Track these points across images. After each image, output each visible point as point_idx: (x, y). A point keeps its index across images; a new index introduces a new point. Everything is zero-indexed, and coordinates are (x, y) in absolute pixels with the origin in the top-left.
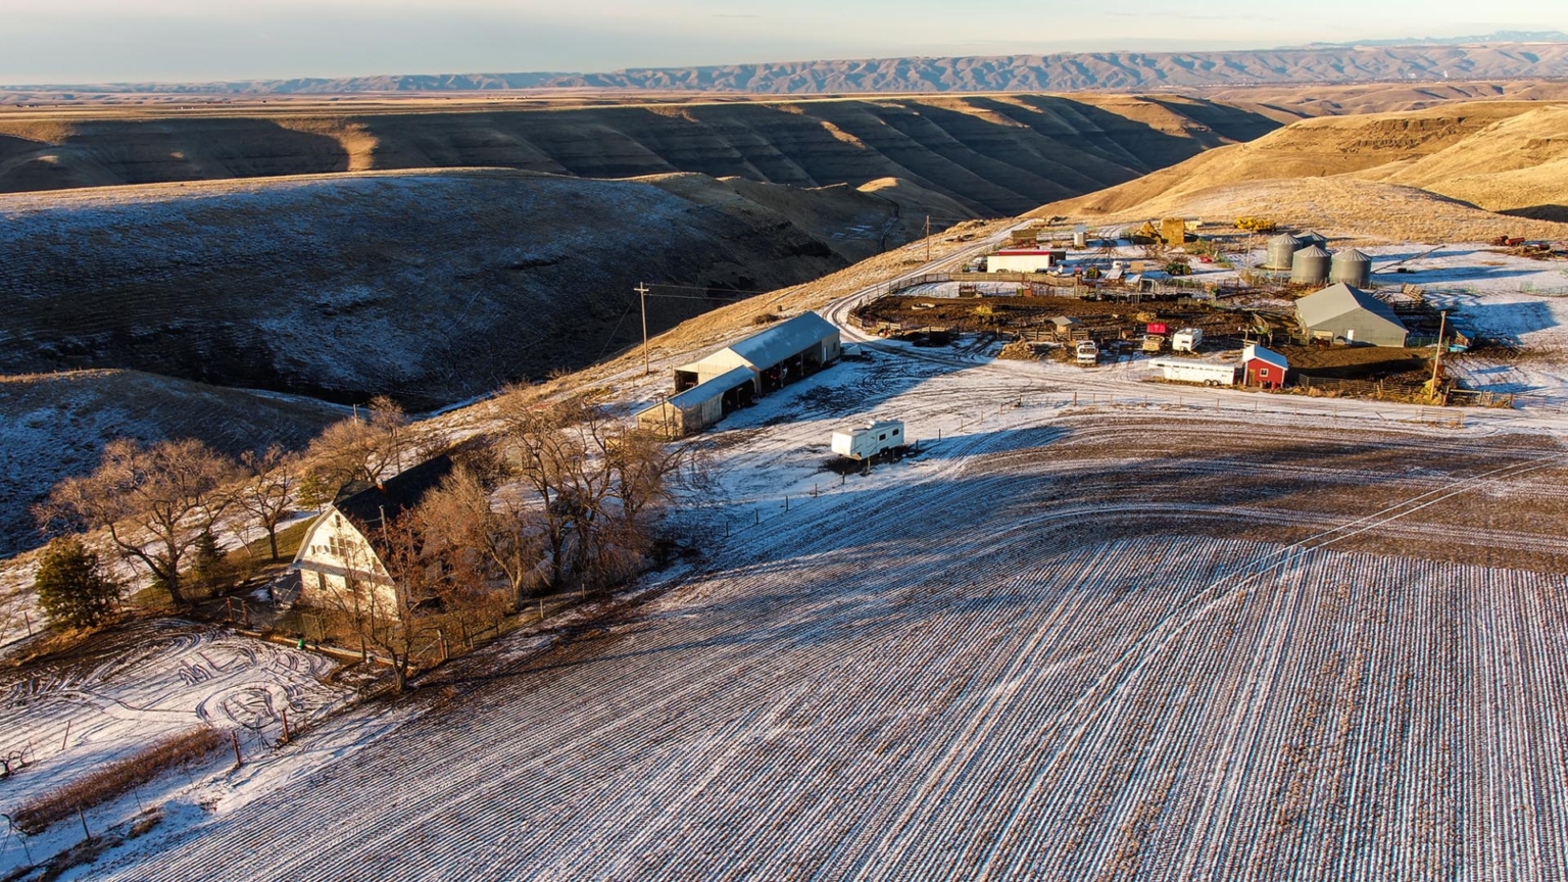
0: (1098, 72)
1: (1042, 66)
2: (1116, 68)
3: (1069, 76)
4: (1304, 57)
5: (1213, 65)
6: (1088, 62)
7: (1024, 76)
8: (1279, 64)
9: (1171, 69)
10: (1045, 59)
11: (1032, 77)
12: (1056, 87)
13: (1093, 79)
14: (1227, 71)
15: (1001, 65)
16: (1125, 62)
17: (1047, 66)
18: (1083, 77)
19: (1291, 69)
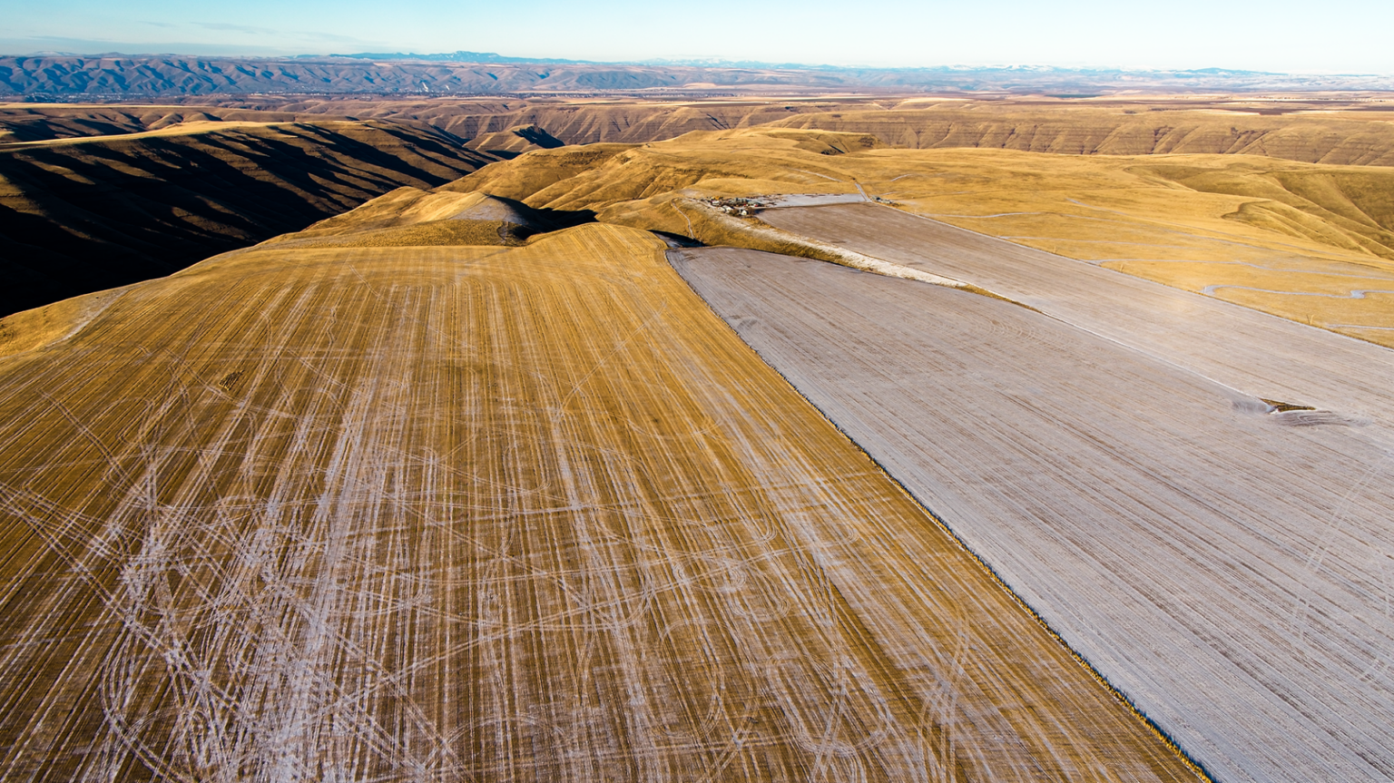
0: (174, 77)
1: (117, 69)
2: (189, 74)
3: (147, 80)
4: (342, 70)
5: (272, 74)
6: (161, 67)
7: (102, 78)
8: (325, 75)
9: (239, 77)
10: (118, 63)
11: (111, 80)
12: (137, 89)
13: (172, 85)
14: (285, 79)
15: (73, 68)
16: (197, 69)
17: (122, 70)
18: (161, 81)
19: (334, 79)
